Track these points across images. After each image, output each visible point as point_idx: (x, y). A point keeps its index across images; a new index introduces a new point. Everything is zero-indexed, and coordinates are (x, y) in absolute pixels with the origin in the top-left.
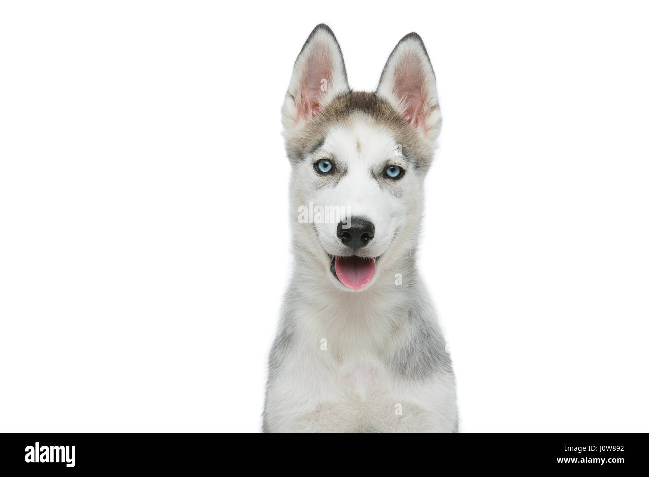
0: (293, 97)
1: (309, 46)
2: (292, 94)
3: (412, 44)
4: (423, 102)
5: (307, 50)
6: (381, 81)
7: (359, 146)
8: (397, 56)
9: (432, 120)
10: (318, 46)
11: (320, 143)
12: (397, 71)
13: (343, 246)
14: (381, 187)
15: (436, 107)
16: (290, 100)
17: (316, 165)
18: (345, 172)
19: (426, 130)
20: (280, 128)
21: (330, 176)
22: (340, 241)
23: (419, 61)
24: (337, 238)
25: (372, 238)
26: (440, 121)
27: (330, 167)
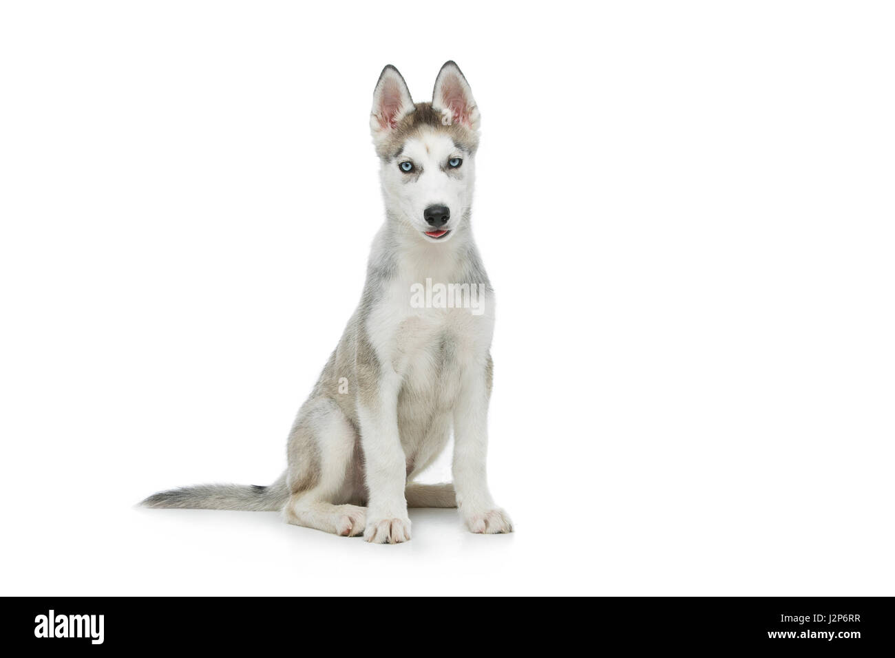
0: (376, 115)
1: (382, 81)
2: (375, 113)
3: (450, 69)
4: (465, 104)
5: (381, 83)
6: (433, 97)
7: (428, 150)
8: (441, 79)
9: (473, 117)
10: (388, 80)
11: (400, 151)
12: (443, 88)
13: (430, 226)
14: (449, 176)
15: (474, 107)
16: (374, 118)
17: (400, 166)
18: (422, 171)
19: (471, 124)
20: (371, 138)
21: (411, 174)
22: (427, 223)
23: (457, 79)
24: (424, 220)
25: (449, 218)
26: (480, 115)
27: (410, 167)
